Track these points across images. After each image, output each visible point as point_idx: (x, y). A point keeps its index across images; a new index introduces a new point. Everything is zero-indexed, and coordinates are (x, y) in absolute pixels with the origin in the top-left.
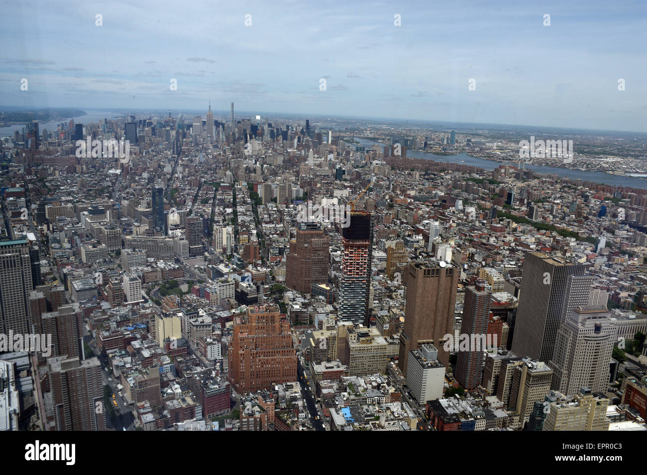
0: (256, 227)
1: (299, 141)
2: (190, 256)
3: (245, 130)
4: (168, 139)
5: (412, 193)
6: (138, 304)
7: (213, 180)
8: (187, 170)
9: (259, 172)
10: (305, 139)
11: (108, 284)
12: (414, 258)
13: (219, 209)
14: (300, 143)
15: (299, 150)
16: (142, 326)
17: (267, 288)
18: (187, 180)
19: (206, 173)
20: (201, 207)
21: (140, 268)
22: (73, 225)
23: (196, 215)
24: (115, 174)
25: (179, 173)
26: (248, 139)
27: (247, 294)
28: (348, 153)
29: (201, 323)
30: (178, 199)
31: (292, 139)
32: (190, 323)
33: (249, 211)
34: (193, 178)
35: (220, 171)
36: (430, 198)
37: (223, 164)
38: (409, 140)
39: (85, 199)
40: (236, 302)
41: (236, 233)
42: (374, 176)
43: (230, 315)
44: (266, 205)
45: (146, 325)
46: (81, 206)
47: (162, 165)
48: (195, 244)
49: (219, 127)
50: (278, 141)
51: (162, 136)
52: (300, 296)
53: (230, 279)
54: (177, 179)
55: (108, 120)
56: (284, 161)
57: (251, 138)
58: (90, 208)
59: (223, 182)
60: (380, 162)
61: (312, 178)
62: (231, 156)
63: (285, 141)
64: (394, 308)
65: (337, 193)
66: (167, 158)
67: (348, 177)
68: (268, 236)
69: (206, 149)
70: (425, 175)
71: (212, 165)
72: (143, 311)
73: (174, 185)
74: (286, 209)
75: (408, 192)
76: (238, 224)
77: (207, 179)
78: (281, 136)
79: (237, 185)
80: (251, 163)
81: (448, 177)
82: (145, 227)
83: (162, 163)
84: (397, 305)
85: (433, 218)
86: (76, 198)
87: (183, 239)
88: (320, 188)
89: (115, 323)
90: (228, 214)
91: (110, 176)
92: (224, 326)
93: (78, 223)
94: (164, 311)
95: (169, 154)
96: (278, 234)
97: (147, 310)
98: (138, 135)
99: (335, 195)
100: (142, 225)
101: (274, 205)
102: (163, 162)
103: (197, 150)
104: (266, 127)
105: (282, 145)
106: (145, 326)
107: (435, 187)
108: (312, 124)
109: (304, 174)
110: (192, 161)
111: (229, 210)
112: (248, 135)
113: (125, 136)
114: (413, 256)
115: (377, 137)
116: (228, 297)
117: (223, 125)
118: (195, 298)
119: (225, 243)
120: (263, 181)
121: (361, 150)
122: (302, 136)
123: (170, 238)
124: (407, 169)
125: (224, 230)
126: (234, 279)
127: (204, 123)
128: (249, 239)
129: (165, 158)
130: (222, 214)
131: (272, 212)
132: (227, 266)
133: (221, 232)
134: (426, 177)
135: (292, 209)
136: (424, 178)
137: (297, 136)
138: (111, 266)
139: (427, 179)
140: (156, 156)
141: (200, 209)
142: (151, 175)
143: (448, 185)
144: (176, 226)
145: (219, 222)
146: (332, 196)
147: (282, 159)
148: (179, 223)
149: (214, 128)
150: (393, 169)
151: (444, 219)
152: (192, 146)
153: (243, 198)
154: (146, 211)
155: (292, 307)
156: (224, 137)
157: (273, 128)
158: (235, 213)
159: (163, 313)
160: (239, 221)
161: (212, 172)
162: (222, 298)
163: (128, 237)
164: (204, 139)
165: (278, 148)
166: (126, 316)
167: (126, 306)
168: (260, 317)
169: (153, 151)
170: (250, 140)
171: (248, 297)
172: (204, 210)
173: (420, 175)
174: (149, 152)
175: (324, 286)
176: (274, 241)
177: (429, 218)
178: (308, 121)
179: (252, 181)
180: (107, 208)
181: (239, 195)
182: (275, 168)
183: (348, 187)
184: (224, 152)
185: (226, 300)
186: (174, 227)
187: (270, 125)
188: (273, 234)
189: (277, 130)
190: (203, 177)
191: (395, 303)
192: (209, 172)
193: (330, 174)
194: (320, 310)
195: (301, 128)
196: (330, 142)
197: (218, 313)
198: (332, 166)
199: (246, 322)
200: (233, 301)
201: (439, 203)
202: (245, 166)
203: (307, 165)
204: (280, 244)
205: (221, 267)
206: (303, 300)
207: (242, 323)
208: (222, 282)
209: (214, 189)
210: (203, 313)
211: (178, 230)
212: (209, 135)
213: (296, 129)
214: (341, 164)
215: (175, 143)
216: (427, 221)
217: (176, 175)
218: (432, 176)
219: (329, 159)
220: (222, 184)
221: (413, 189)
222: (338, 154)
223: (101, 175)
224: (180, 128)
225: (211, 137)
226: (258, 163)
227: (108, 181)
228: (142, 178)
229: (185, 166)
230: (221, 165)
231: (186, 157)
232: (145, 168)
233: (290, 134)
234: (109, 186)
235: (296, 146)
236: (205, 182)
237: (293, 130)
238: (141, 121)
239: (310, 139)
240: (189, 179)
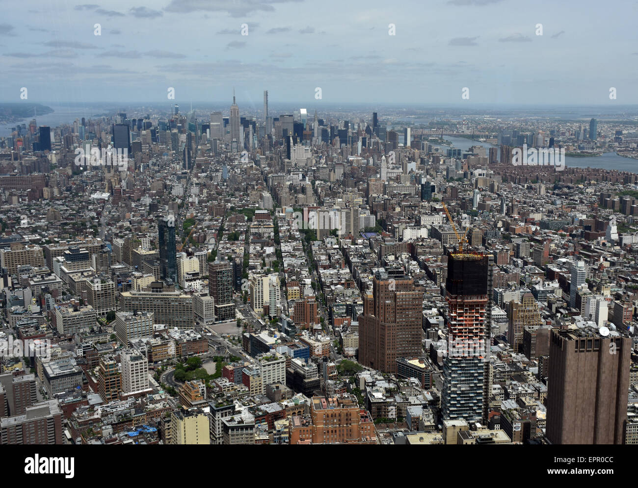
0: (310, 272)
1: (364, 144)
2: (216, 320)
3: (285, 131)
4: (175, 147)
5: (537, 217)
6: (143, 395)
7: (244, 205)
8: (205, 191)
9: (309, 191)
10: (372, 140)
11: (98, 365)
12: (548, 316)
13: (255, 249)
14: (365, 147)
15: (367, 158)
16: (151, 430)
17: (332, 367)
18: (206, 206)
19: (232, 195)
20: (228, 245)
21: (145, 340)
22: (42, 277)
23: (222, 259)
24: (101, 199)
25: (194, 196)
26: (292, 144)
27: (304, 377)
28: (436, 160)
29: (239, 422)
30: (194, 235)
31: (354, 140)
32: (223, 423)
33: (298, 250)
34: (215, 202)
35: (254, 192)
36: (564, 224)
37: (257, 181)
38: (527, 136)
39: (58, 238)
40: (288, 389)
41: (283, 283)
42: (478, 193)
43: (280, 409)
44: (323, 242)
45: (157, 427)
46: (54, 248)
47: (169, 185)
48: (223, 302)
49: (248, 127)
50: (333, 144)
51: (166, 143)
52: (382, 378)
53: (279, 355)
54: (192, 205)
55: (86, 120)
56: (344, 174)
57: (295, 142)
58: (67, 252)
59: (258, 209)
60: (485, 172)
61: (387, 199)
62: (267, 169)
63: (343, 145)
64: (525, 395)
65: (426, 220)
66: (175, 174)
67: (440, 196)
68: (329, 287)
69: (232, 160)
70: (555, 188)
71: (241, 183)
72: (151, 406)
73: (188, 214)
74: (352, 247)
75: (531, 216)
76: (283, 271)
77: (234, 203)
78: (337, 138)
79: (279, 212)
80: (296, 178)
81: (590, 190)
82: (149, 279)
83: (168, 183)
84: (530, 391)
85: (573, 254)
86: (44, 236)
87: (205, 295)
88: (399, 214)
89: (110, 426)
90: (268, 256)
91: (94, 203)
92: (272, 426)
93: (50, 275)
94: (185, 407)
95: (178, 168)
96: (342, 284)
97: (158, 405)
98: (131, 142)
99: (422, 223)
100: (145, 275)
101: (334, 240)
102: (170, 180)
103: (218, 162)
104: (315, 125)
105: (340, 151)
106: (155, 429)
107: (572, 206)
108: (380, 118)
109: (375, 193)
110: (211, 178)
111: (270, 250)
112: (291, 138)
113: (113, 143)
114: (547, 313)
115: (477, 133)
116: (276, 381)
117: (254, 124)
118: (228, 384)
119: (266, 298)
120: (315, 205)
121: (454, 154)
122: (368, 136)
123: (186, 293)
124: (526, 181)
125: (266, 280)
126: (283, 354)
127: (226, 121)
128: (302, 292)
129: (173, 174)
130: (259, 255)
131: (333, 251)
132: (271, 334)
133: (261, 283)
134: (556, 192)
135: (361, 246)
136: (554, 194)
137: (361, 137)
138: (101, 338)
139: (557, 195)
140: (159, 172)
141: (227, 248)
142: (153, 200)
143: (591, 203)
144: (194, 275)
145: (254, 267)
146: (418, 224)
147: (342, 171)
148: (197, 270)
149: (241, 128)
150: (505, 180)
151: (591, 257)
152: (210, 156)
153: (289, 231)
154: (150, 255)
155: (371, 395)
156: (256, 142)
157: (326, 126)
158: (278, 254)
159: (183, 410)
160: (285, 265)
161: (242, 193)
162: (267, 383)
163: (126, 294)
164: (227, 145)
165: (335, 155)
166: (125, 414)
167: (126, 398)
168: (330, 415)
169: (154, 164)
170: (294, 145)
171: (306, 381)
172: (233, 250)
173: (547, 189)
174: (148, 166)
175: (415, 362)
176: (338, 295)
177: (566, 255)
178: (375, 115)
179: (300, 206)
180: (93, 250)
181: (283, 226)
182: (332, 186)
183: (441, 210)
184: (257, 163)
185: (274, 386)
186: (191, 277)
187: (321, 122)
188: (336, 284)
189: (332, 128)
190: (229, 201)
191: (526, 389)
192: (237, 194)
193: (413, 192)
194: (412, 399)
195: (366, 124)
196: (409, 144)
197: (262, 407)
198: (417, 179)
199: (309, 423)
200: (284, 388)
201: (580, 230)
202: (288, 183)
203: (380, 179)
204: (347, 298)
205: (264, 336)
206: (387, 385)
207: (303, 425)
208: (268, 359)
209: (246, 218)
210: (240, 406)
211: (198, 281)
212: (234, 140)
213: (359, 126)
214: (428, 177)
215: (186, 153)
216: (564, 260)
217: (191, 200)
218: (566, 190)
219: (409, 170)
220: (257, 212)
221: (537, 211)
222: (423, 161)
223: (81, 202)
224: (193, 130)
225: (238, 142)
226: (307, 178)
227: (91, 210)
228: (141, 205)
229: (202, 186)
230: (254, 183)
231: (203, 172)
232: (144, 190)
233: (350, 134)
234: (93, 218)
235: (360, 151)
236: (232, 208)
237: (354, 129)
238: (134, 120)
239: (380, 141)
240: (208, 204)
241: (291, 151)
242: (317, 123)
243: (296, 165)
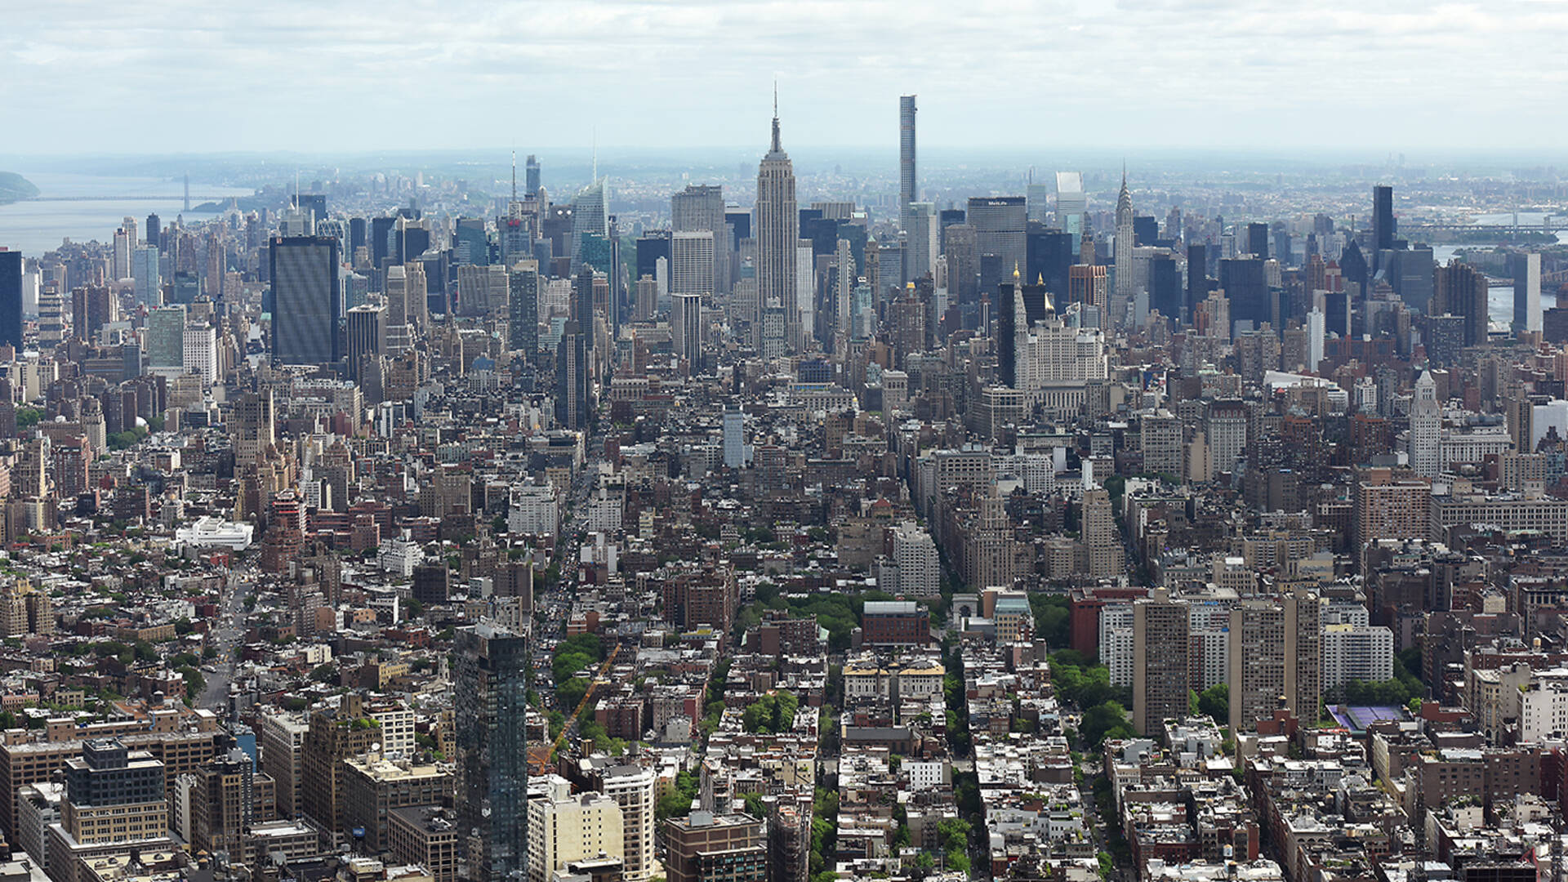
0: (1107, 875)
1: (1334, 322)
3: (992, 265)
4: (524, 330)
7: (810, 583)
8: (647, 517)
9: (1099, 523)
10: (1372, 306)
13: (862, 768)
14: (1342, 333)
15: (1347, 383)
18: (651, 585)
19: (766, 538)
20: (747, 751)
23: (723, 807)
24: (214, 549)
25: (601, 538)
26: (1020, 321)
30: (601, 705)
31: (1294, 309)
33: (1052, 776)
34: (691, 566)
35: (858, 526)
37: (871, 480)
39: (41, 704)
44: (1162, 740)
46: (25, 748)
47: (495, 492)
49: (833, 248)
50: (1202, 326)
51: (485, 314)
54: (591, 578)
55: (164, 224)
57: (1036, 312)
58: (78, 764)
59: (876, 595)
61: (1444, 560)
62: (915, 425)
63: (1245, 327)
66: (522, 446)
69: (762, 389)
71: (799, 485)
73: (577, 616)
74: (1293, 765)
76: (986, 864)
77: (772, 572)
78: (1217, 296)
79: (966, 612)
80: (1040, 466)
83: (492, 481)
90: (922, 799)
91: (188, 565)
95: (534, 420)
98: (343, 313)
101: (1211, 736)
102: (501, 472)
103: (705, 398)
104: (1121, 241)
105: (1228, 350)
108: (1403, 213)
109: (1392, 532)
110: (675, 465)
111: (927, 774)
112: (1018, 297)
113: (268, 316)
117: (859, 235)
120: (1124, 582)
122: (1350, 289)
127: (740, 223)
129: (515, 446)
130: (884, 796)
131: (1205, 785)
135: (1330, 765)
137: (1319, 294)
140: (454, 435)
141: (744, 764)
142: (429, 551)
147: (1239, 437)
148: (615, 854)
149: (805, 256)
152: (667, 372)
153: (1009, 691)
154: (416, 782)
156: (866, 310)
157: (1169, 243)
158: (965, 790)
160: (996, 841)
161: (804, 530)
164: (739, 326)
165: (1208, 368)
169: (436, 405)
170: (1031, 324)
172: (767, 772)
174: (411, 411)
178: (1384, 196)
179: (1059, 585)
180: (178, 758)
181: (983, 671)
182: (1200, 501)
184: (872, 401)
187: (1145, 229)
189: (1196, 255)
190: (746, 563)
192: (784, 529)
195: (1341, 240)
196: (1535, 322)
202: (1007, 487)
203: (1408, 472)
209: (825, 634)
212: (774, 302)
213: (1312, 246)
215: (571, 357)
217: (586, 554)
220: (870, 607)
223: (136, 559)
224: (600, 264)
225: (789, 311)
226: (1088, 467)
227: (173, 594)
228: (381, 574)
229: (635, 498)
230: (860, 484)
231: (639, 436)
232: (395, 512)
233: (1274, 280)
234: (184, 627)
235: (1317, 352)
236: (763, 592)
237: (1287, 257)
238: (357, 224)
239: (1405, 311)
240: (660, 574)
241: (1019, 350)
242: (1128, 233)
243: (1038, 409)
